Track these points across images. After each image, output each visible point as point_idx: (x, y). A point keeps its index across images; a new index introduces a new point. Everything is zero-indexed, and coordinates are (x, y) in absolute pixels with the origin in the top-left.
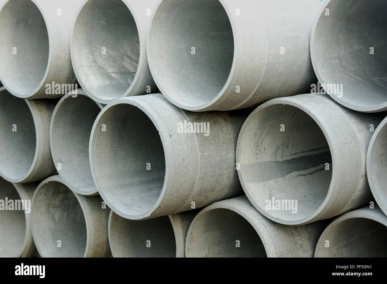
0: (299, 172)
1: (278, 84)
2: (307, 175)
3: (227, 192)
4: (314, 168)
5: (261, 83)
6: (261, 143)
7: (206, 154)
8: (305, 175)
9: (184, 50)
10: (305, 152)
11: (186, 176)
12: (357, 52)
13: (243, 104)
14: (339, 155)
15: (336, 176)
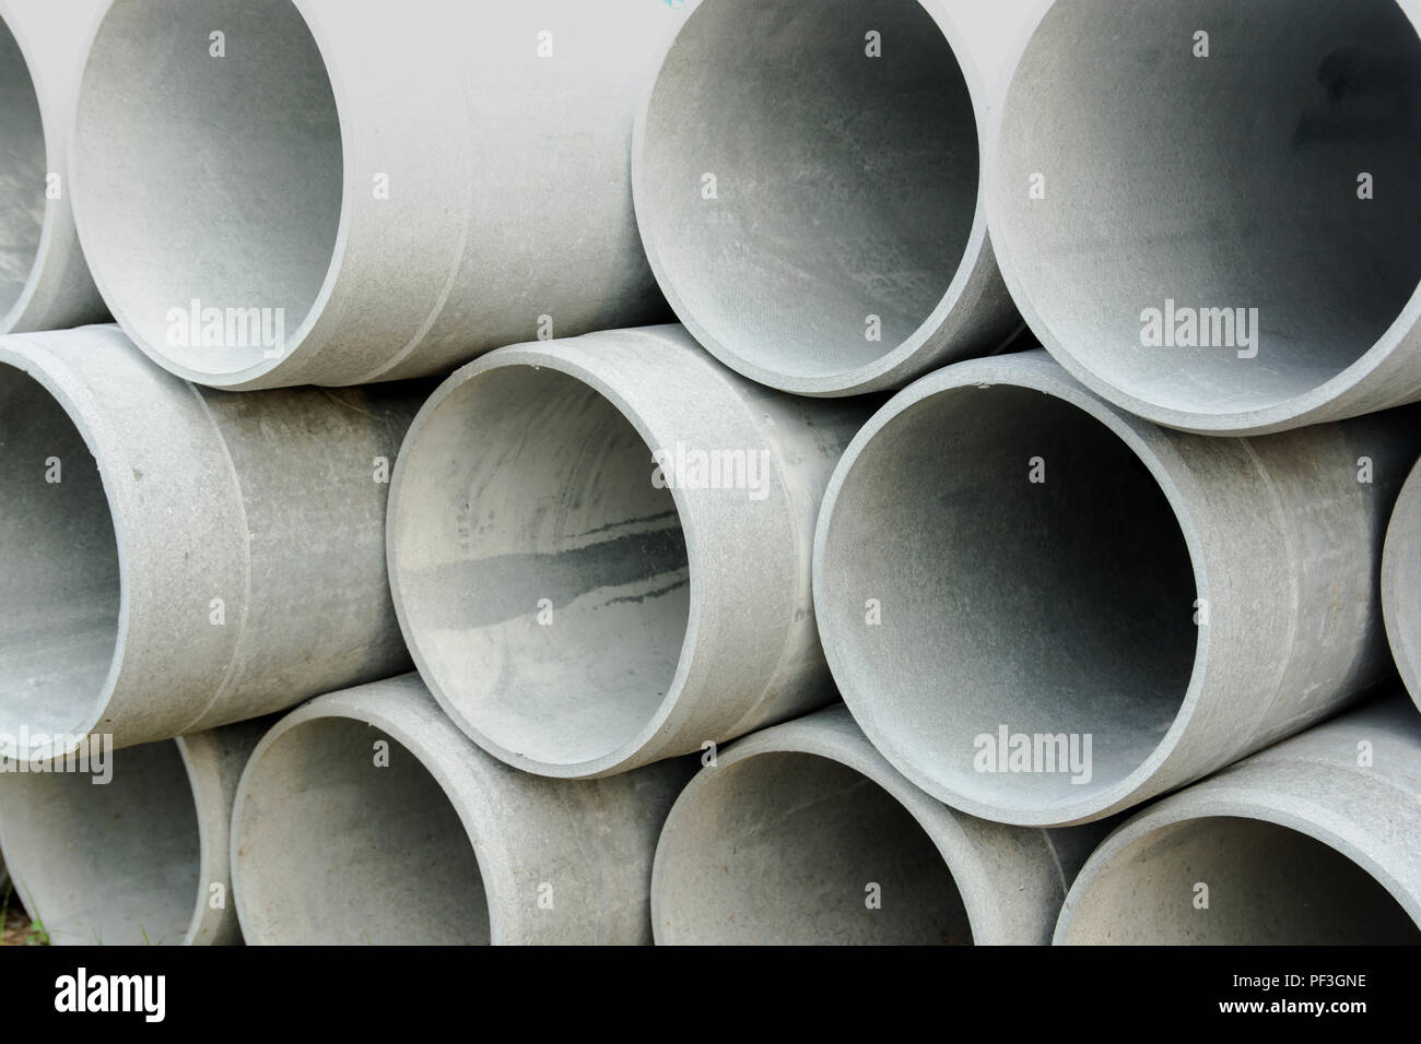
0: (618, 588)
1: (516, 294)
2: (645, 599)
3: (363, 659)
4: (671, 573)
5: (451, 292)
6: (479, 495)
7: (274, 534)
8: (639, 599)
9: (214, 175)
10: (641, 520)
11: (199, 613)
12: (804, 188)
13: (397, 362)
14: (713, 544)
15: (702, 616)
